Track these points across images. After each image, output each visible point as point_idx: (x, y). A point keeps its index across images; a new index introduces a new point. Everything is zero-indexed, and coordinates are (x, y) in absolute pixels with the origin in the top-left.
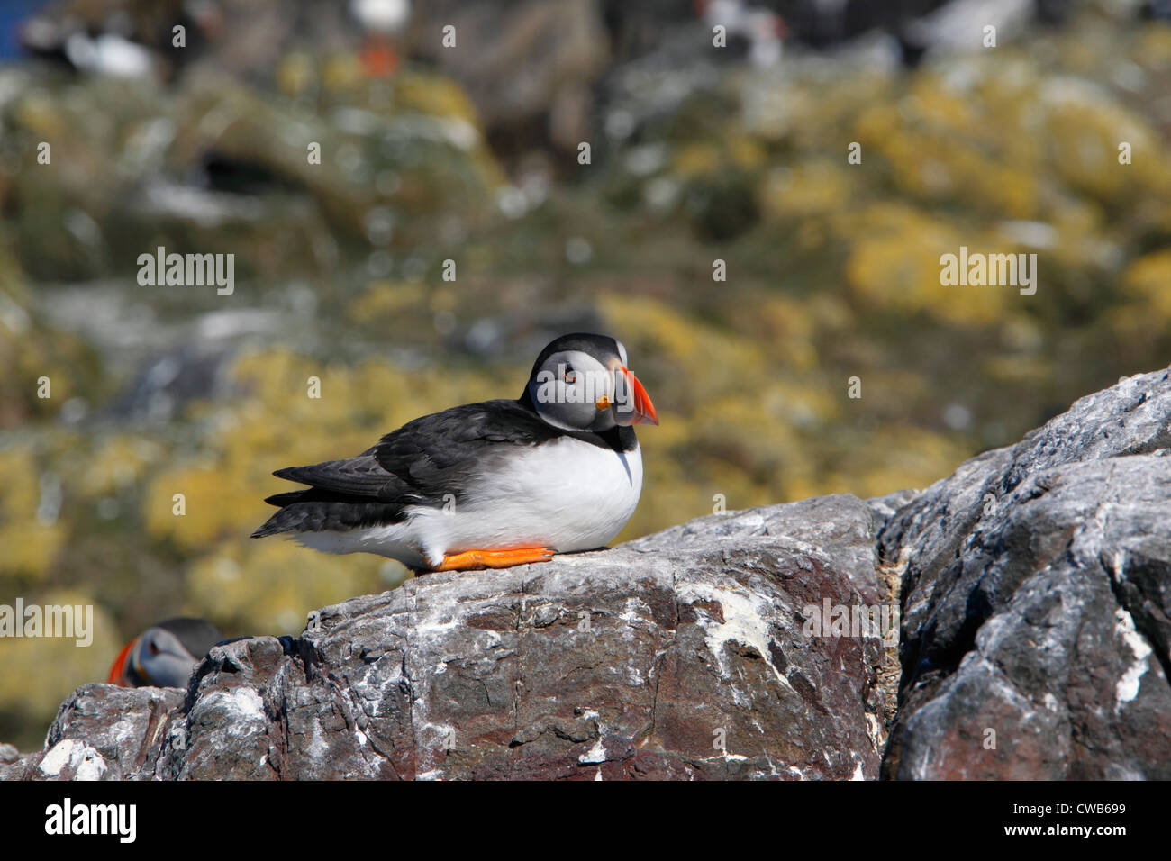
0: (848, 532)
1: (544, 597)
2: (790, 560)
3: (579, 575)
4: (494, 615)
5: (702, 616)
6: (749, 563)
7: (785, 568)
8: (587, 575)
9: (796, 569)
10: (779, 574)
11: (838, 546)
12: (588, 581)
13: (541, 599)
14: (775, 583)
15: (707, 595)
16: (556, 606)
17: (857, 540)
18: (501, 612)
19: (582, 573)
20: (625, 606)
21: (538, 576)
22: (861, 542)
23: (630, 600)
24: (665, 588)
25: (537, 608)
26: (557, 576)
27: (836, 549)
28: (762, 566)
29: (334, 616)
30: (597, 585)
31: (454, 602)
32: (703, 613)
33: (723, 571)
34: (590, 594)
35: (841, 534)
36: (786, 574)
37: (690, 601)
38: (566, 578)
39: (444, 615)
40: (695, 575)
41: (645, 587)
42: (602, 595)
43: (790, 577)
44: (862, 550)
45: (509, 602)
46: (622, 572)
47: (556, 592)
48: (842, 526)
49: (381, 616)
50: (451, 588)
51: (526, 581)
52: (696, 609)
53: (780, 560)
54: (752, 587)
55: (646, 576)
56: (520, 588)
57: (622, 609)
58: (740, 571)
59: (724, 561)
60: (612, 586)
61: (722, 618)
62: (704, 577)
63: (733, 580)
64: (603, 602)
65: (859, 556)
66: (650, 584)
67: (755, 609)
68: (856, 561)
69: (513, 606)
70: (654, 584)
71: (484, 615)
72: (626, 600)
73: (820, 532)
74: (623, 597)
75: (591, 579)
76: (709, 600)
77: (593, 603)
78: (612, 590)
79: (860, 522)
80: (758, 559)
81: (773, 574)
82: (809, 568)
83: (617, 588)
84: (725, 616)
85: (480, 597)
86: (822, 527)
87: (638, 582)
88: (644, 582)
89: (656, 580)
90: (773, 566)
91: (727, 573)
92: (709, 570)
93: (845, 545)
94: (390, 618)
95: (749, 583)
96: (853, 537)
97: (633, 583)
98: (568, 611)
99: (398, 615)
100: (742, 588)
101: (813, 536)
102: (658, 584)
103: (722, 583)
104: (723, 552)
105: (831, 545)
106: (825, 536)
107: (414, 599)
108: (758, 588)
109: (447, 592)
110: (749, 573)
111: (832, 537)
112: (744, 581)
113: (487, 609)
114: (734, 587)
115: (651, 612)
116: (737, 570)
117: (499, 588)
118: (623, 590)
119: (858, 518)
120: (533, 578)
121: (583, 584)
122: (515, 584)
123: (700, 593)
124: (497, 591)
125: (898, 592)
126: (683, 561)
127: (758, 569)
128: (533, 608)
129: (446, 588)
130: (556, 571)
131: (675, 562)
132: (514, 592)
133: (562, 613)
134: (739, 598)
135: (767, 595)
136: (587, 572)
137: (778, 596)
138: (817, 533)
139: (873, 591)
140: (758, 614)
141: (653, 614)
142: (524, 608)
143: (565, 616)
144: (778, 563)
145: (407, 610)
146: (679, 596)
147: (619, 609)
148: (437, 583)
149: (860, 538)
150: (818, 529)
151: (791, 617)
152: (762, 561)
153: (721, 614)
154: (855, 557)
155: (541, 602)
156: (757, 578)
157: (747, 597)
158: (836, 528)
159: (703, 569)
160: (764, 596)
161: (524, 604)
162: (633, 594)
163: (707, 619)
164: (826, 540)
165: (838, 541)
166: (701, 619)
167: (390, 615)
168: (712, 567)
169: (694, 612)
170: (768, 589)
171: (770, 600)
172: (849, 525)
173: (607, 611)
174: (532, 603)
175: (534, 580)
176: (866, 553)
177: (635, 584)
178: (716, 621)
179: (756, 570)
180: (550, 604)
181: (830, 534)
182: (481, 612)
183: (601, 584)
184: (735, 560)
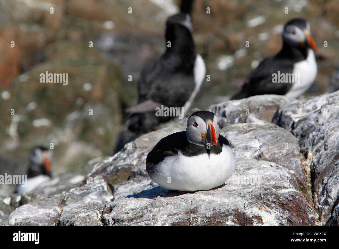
0: (292, 153)
1: (198, 216)
2: (285, 197)
3: (211, 206)
4: (181, 222)
5: (255, 222)
6: (270, 199)
7: (283, 201)
8: (213, 206)
9: (287, 201)
10: (281, 203)
11: (288, 159)
12: (214, 209)
13: (198, 217)
14: (280, 206)
15: (257, 214)
16: (203, 219)
17: (294, 156)
18: (183, 221)
19: (212, 206)
20: (228, 219)
21: (196, 206)
22: (296, 156)
23: (230, 217)
24: (242, 212)
25: (196, 220)
26: (203, 207)
27: (287, 160)
28: (275, 200)
29: (122, 220)
30: (217, 211)
31: (165, 217)
32: (256, 221)
33: (261, 203)
34: (215, 214)
35: (289, 154)
36: (284, 203)
37: (251, 216)
38: (206, 208)
39: (163, 223)
40: (251, 205)
41: (235, 212)
42: (219, 215)
43: (285, 204)
44: (296, 159)
45: (185, 216)
46: (226, 205)
47: (203, 214)
48: (289, 151)
49: (140, 223)
50: (164, 210)
51: (191, 208)
52: (253, 219)
53: (281, 197)
54: (272, 208)
55: (235, 208)
56: (189, 211)
57: (227, 220)
58: (268, 202)
59: (261, 197)
60: (223, 211)
61: (262, 222)
62: (255, 205)
63: (265, 206)
64: (220, 217)
65: (296, 163)
66: (237, 211)
67: (273, 218)
68: (295, 165)
69: (187, 219)
70: (238, 211)
71: (177, 222)
72: (228, 217)
73: (282, 154)
74: (227, 216)
75: (215, 208)
76: (257, 216)
77: (216, 217)
78: (223, 213)
79: (295, 149)
80: (273, 197)
81: (279, 203)
82: (291, 199)
83: (225, 212)
84: (263, 221)
85: (175, 215)
86: (282, 152)
87: (232, 210)
88: (235, 210)
89: (239, 209)
90: (279, 200)
91: (263, 203)
92: (256, 202)
93: (290, 158)
94: (143, 223)
95: (270, 207)
96: (293, 155)
97: (230, 211)
98: (207, 221)
99: (146, 222)
100: (268, 209)
101: (279, 155)
102: (239, 211)
103: (261, 207)
104: (260, 194)
105: (286, 159)
106: (283, 156)
107: (151, 215)
108: (274, 209)
109: (163, 212)
110: (270, 203)
111: (286, 156)
112: (269, 206)
113: (178, 220)
114: (265, 208)
115: (237, 221)
116: (266, 202)
117: (182, 211)
118: (227, 213)
119: (294, 147)
120: (194, 207)
121: (212, 211)
122: (187, 209)
123: (254, 213)
124: (181, 212)
125: (309, 174)
126: (246, 197)
127: (273, 201)
128: (194, 220)
129: (162, 210)
130: (202, 205)
131: (243, 198)
132: (187, 212)
133: (205, 222)
134: (268, 214)
135: (277, 211)
136: (213, 205)
137: (281, 212)
138: (280, 154)
139: (302, 178)
140: (275, 220)
141: (238, 222)
142: (191, 220)
143: (206, 223)
144: (281, 199)
145: (149, 220)
146: (247, 214)
147: (226, 220)
148: (159, 207)
149: (296, 155)
150: (280, 152)
151: (286, 220)
152: (275, 198)
153: (262, 220)
154: (294, 163)
155: (197, 218)
156: (273, 205)
157: (270, 213)
158: (287, 152)
159: (254, 202)
160: (276, 212)
161: (191, 218)
162: (230, 214)
163: (257, 223)
164: (284, 157)
165: (288, 157)
166: (255, 223)
167: (143, 222)
168: (257, 201)
169: (252, 220)
170: (278, 209)
171: (279, 213)
172: (292, 150)
173: (221, 221)
174: (194, 218)
175: (194, 208)
176: (298, 161)
177: (231, 211)
178: (260, 223)
179: (273, 202)
180: (201, 218)
181: (286, 155)
182: (176, 221)
183: (219, 210)
184: (265, 197)
